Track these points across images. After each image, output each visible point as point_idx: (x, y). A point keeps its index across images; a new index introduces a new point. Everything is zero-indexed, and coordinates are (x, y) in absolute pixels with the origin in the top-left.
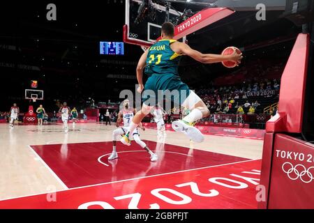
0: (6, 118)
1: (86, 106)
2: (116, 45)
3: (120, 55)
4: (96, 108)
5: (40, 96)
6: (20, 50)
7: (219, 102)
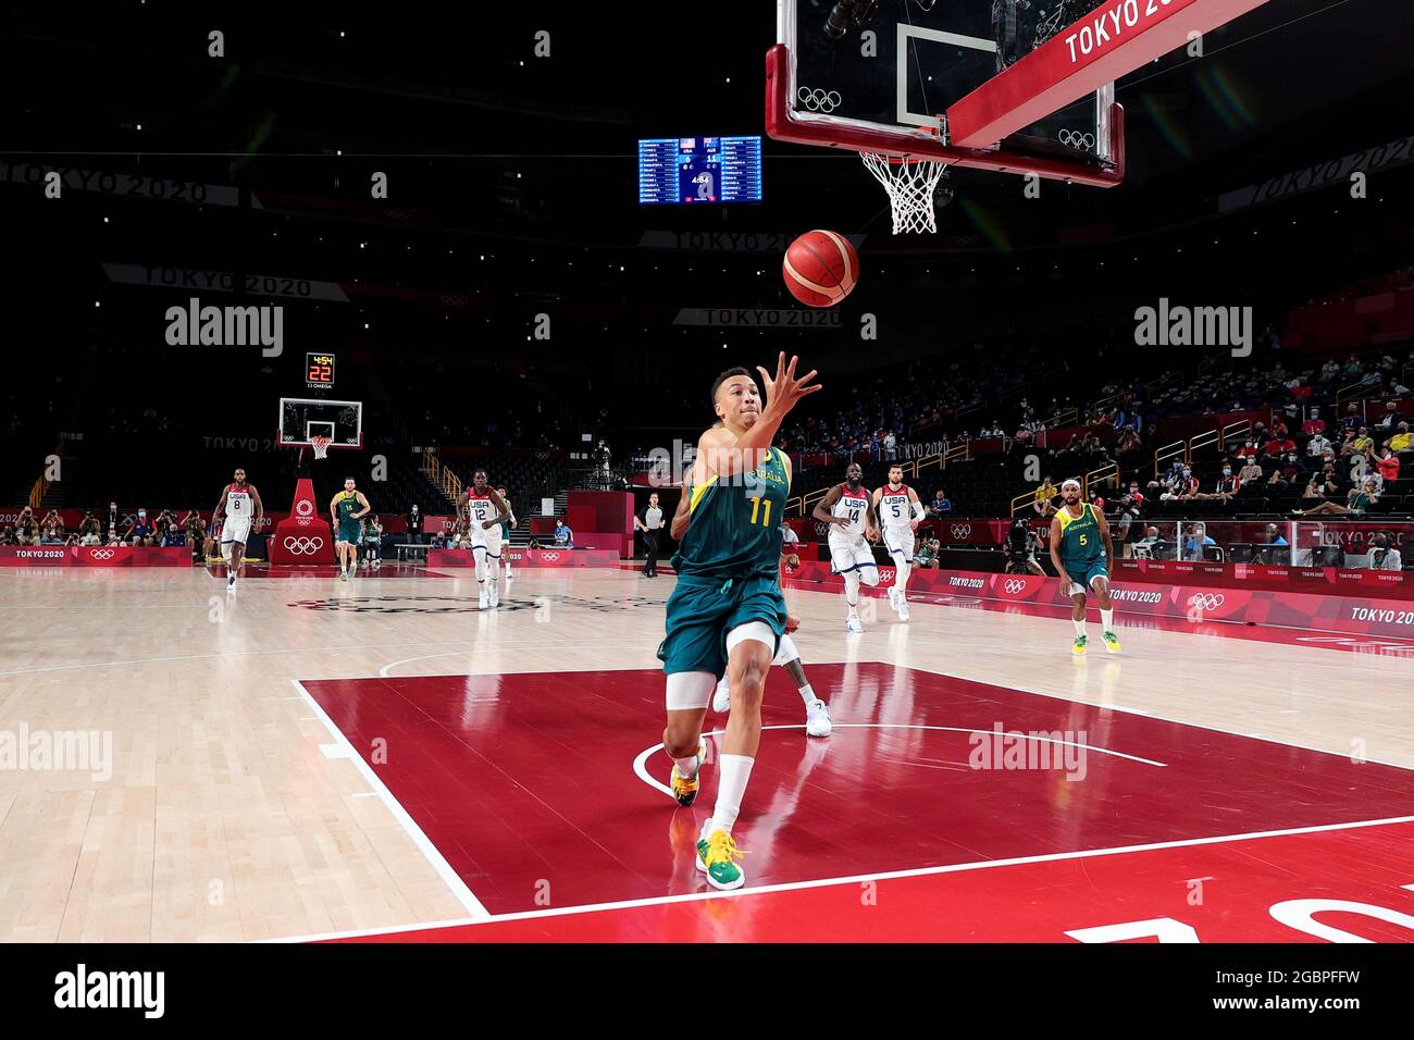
0: (190, 539)
1: (565, 478)
2: (724, 150)
3: (740, 205)
4: (618, 486)
5: (345, 432)
6: (256, 204)
7: (1319, 446)
